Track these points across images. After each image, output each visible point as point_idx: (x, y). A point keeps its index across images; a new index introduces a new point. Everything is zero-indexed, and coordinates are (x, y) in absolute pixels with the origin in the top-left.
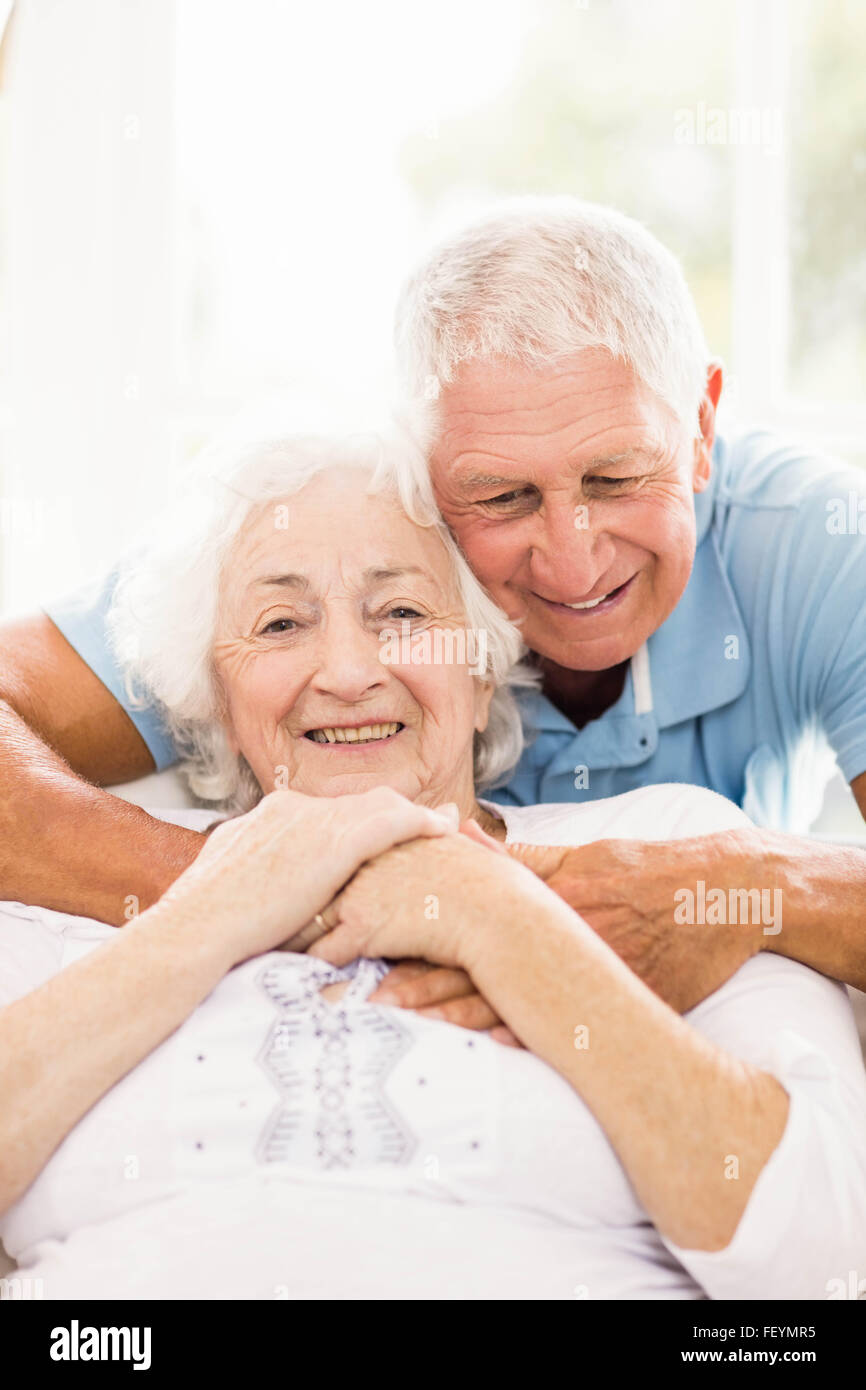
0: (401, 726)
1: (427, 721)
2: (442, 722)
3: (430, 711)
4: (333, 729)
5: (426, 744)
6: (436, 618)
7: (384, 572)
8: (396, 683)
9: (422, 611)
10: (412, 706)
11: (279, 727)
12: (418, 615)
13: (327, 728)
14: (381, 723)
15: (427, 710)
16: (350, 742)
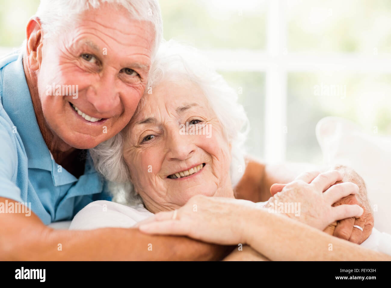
0: (204, 164)
1: (214, 160)
2: (220, 159)
3: (214, 156)
4: (179, 173)
5: (215, 169)
6: (207, 121)
7: (184, 108)
8: (199, 149)
9: (201, 119)
10: (206, 156)
11: (156, 176)
12: (200, 121)
13: (176, 173)
14: (197, 166)
15: (213, 156)
16: (186, 176)
